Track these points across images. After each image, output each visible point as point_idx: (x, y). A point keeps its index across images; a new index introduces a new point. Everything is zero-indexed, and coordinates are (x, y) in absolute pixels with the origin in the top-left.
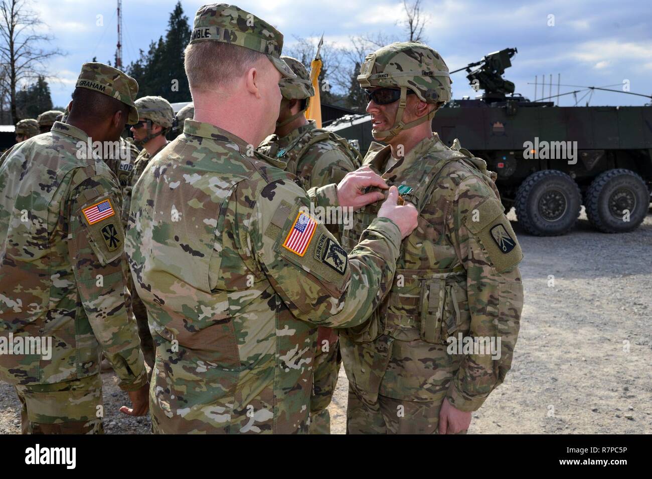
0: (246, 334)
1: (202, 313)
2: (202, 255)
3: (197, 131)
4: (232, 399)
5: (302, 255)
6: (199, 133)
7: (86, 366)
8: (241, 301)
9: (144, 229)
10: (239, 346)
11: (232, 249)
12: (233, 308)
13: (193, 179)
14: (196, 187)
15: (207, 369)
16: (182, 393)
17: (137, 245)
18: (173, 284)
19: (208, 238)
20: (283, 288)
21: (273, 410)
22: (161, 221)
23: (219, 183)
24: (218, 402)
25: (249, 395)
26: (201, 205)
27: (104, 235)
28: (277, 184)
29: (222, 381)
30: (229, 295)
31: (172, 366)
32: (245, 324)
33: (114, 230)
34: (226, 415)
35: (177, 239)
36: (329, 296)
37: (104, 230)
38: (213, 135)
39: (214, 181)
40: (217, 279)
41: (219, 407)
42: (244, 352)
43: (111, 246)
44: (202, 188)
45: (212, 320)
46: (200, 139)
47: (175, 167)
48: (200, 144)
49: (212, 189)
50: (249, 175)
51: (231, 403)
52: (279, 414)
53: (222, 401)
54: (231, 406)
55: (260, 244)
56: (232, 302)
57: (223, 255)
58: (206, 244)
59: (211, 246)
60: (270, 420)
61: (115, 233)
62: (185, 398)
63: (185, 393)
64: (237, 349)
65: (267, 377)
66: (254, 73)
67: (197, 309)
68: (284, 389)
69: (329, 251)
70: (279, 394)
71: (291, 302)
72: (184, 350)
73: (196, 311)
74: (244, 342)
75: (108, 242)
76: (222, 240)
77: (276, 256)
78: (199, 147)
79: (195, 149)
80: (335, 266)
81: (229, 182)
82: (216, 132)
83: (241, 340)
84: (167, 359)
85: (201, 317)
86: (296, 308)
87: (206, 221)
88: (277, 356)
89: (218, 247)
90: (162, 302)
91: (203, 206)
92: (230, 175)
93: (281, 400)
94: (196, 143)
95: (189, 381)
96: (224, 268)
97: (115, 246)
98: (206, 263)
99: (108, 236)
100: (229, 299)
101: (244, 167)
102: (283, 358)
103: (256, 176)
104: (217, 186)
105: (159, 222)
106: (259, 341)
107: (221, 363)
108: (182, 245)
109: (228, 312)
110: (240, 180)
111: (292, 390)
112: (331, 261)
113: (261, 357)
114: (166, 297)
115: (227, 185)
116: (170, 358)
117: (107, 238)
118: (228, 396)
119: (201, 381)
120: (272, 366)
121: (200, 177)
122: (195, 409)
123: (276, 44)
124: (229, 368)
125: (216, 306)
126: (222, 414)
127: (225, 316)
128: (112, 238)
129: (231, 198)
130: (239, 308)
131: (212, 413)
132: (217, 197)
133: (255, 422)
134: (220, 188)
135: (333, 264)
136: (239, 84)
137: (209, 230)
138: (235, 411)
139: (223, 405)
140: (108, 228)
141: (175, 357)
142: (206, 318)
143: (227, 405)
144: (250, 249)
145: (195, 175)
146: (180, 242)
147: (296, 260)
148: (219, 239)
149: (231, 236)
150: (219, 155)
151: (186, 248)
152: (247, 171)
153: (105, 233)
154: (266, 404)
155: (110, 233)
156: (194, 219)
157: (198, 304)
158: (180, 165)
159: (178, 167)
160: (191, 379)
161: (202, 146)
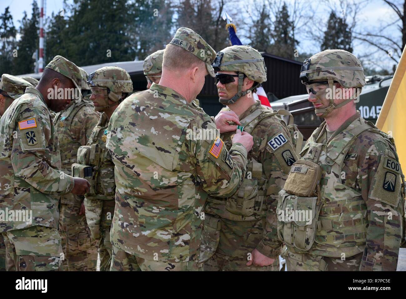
0: (183, 193)
1: (162, 181)
2: (170, 153)
3: (164, 91)
4: (172, 228)
5: (217, 158)
6: (164, 92)
7: (38, 220)
8: (183, 178)
9: (125, 137)
10: (179, 200)
11: (185, 151)
12: (179, 181)
13: (166, 116)
14: (167, 120)
15: (160, 211)
16: (143, 222)
17: (117, 145)
18: (149, 166)
19: (173, 145)
20: (203, 173)
21: (191, 235)
22: (144, 134)
23: (181, 120)
24: (164, 229)
25: (180, 227)
26: (171, 129)
27: (27, 136)
28: (208, 123)
29: (168, 217)
30: (178, 174)
31: (138, 209)
32: (182, 189)
33: (34, 134)
34: (168, 235)
35: (154, 144)
36: (224, 179)
37: (28, 133)
38: (172, 94)
39: (177, 118)
40: (177, 164)
41: (164, 232)
42: (181, 203)
43: (30, 142)
44: (171, 120)
45: (168, 185)
46: (165, 95)
47: (152, 108)
48: (166, 98)
49: (177, 122)
50: (195, 117)
51: (171, 230)
52: (193, 238)
53: (167, 228)
54: (171, 231)
55: (199, 150)
56: (179, 178)
57: (180, 153)
58: (172, 148)
59: (175, 149)
60: (189, 240)
61: (34, 136)
62: (144, 225)
63: (145, 223)
64: (177, 201)
65: (188, 219)
66: (197, 69)
67: (160, 180)
68: (195, 226)
69: (227, 157)
70: (194, 228)
71: (205, 180)
72: (143, 202)
73: (159, 181)
74: (182, 198)
75: (29, 140)
76: (182, 146)
77: (205, 157)
78: (165, 100)
79: (163, 100)
80: (229, 165)
81: (187, 120)
82: (174, 93)
83: (180, 196)
84: (135, 206)
85: (161, 183)
86: (206, 183)
87: (173, 136)
88: (194, 208)
89: (179, 149)
90: (139, 175)
91: (173, 129)
92: (186, 116)
93: (194, 231)
94: (162, 97)
95: (148, 217)
96: (181, 160)
97: (33, 143)
98: (172, 157)
99: (29, 136)
100: (178, 176)
101: (192, 113)
102: (197, 210)
103: (198, 118)
104: (180, 121)
105: (142, 135)
106: (188, 199)
107: (167, 208)
108: (156, 147)
109: (176, 182)
110: (192, 119)
111: (198, 228)
112: (228, 162)
113: (188, 207)
114: (143, 172)
115: (186, 121)
116: (136, 205)
117: (28, 138)
118: (170, 226)
119: (156, 216)
120: (191, 213)
121: (169, 116)
122: (153, 231)
123: (212, 58)
124: (172, 210)
125: (171, 179)
126: (166, 235)
127: (175, 184)
128: (32, 139)
129: (188, 127)
130: (182, 181)
131: (161, 234)
132: (180, 126)
133: (183, 240)
134: (182, 122)
135: (229, 163)
136: (187, 72)
137: (174, 141)
138: (173, 234)
139: (167, 231)
140: (30, 133)
141: (139, 205)
142: (164, 184)
143: (169, 231)
144: (195, 152)
145: (166, 114)
146: (155, 145)
147: (214, 160)
148: (180, 146)
149: (187, 146)
150: (178, 105)
151: (160, 149)
152: (194, 115)
153: (27, 135)
154: (188, 232)
155: (31, 136)
156: (166, 135)
157: (161, 177)
158: (155, 108)
159: (154, 108)
160: (149, 216)
161: (167, 99)
